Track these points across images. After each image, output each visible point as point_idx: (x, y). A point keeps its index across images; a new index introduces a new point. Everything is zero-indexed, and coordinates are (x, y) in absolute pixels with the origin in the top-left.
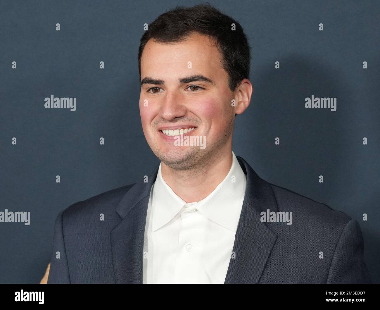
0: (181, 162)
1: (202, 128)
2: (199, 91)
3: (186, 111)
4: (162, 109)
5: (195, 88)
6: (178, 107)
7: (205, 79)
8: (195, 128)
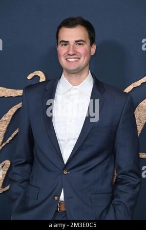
0: (74, 70)
1: (82, 59)
2: (81, 46)
3: (77, 52)
4: (68, 51)
5: (80, 44)
6: (75, 51)
7: (84, 41)
8: (79, 58)
